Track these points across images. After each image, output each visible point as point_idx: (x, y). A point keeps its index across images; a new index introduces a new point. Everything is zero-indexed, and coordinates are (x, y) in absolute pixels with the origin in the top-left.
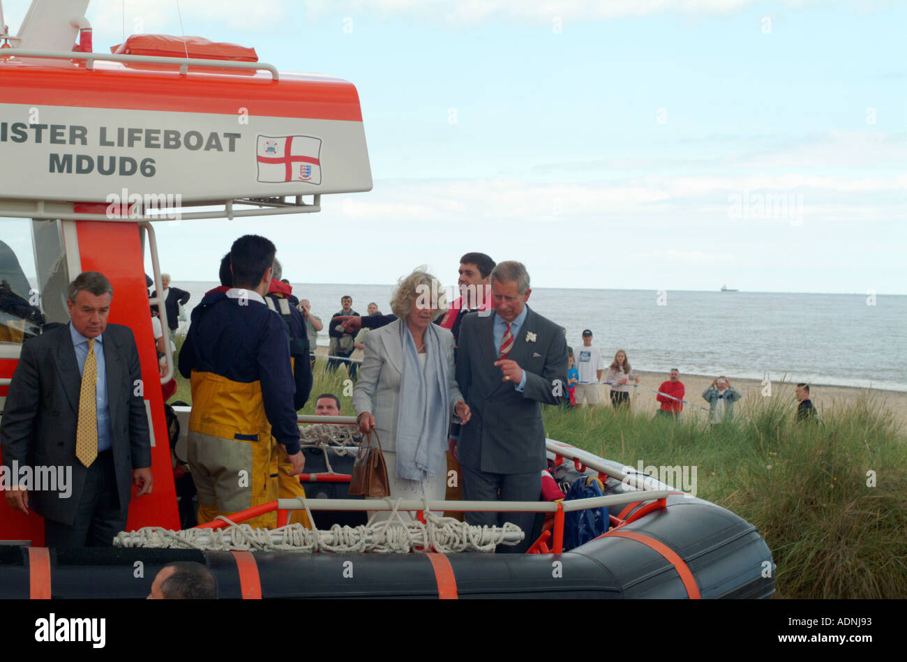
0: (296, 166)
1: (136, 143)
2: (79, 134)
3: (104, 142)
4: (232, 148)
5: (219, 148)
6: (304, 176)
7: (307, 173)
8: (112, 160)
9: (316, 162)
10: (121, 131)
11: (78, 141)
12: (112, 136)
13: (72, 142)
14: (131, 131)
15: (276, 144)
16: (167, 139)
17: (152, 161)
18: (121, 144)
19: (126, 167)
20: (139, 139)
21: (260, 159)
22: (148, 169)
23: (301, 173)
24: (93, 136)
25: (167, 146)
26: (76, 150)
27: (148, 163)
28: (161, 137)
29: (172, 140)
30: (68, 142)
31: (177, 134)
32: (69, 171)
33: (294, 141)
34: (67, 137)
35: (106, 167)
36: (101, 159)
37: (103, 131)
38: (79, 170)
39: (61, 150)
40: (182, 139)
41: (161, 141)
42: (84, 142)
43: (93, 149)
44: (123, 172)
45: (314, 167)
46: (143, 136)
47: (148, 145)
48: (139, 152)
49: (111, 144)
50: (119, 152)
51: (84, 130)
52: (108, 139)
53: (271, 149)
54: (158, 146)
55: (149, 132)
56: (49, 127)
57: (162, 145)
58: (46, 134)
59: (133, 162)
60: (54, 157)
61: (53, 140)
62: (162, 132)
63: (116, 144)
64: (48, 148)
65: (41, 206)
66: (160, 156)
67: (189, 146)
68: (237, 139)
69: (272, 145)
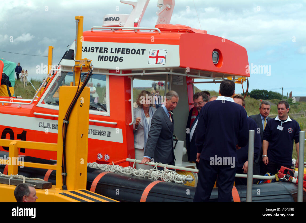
0: (159, 59)
1: (119, 52)
2: (106, 50)
3: (112, 52)
4: (143, 54)
5: (139, 53)
6: (161, 62)
7: (162, 61)
8: (113, 57)
9: (165, 58)
10: (116, 49)
11: (106, 52)
12: (114, 51)
13: (104, 52)
14: (119, 49)
15: (154, 52)
16: (127, 51)
17: (122, 57)
18: (115, 53)
19: (116, 59)
20: (120, 51)
21: (150, 57)
22: (121, 60)
23: (160, 61)
24: (109, 51)
25: (127, 53)
26: (104, 54)
27: (121, 58)
28: (125, 50)
29: (128, 51)
30: (103, 52)
31: (129, 49)
32: (102, 60)
33: (160, 51)
34: (103, 51)
35: (111, 59)
36: (110, 57)
37: (112, 49)
38: (105, 60)
39: (101, 54)
40: (130, 51)
41: (125, 52)
42: (107, 52)
43: (109, 54)
44: (115, 61)
45: (164, 59)
46: (121, 50)
47: (122, 53)
48: (119, 55)
49: (113, 53)
50: (114, 55)
51: (107, 49)
52: (113, 51)
53: (153, 54)
54: (124, 53)
55: (123, 49)
56: (99, 48)
57: (125, 53)
58: (99, 50)
59: (118, 57)
60: (99, 56)
61: (100, 52)
62: (126, 49)
63: (114, 53)
64: (99, 54)
65: (98, 71)
66: (125, 56)
67: (132, 53)
68: (144, 51)
69: (153, 53)
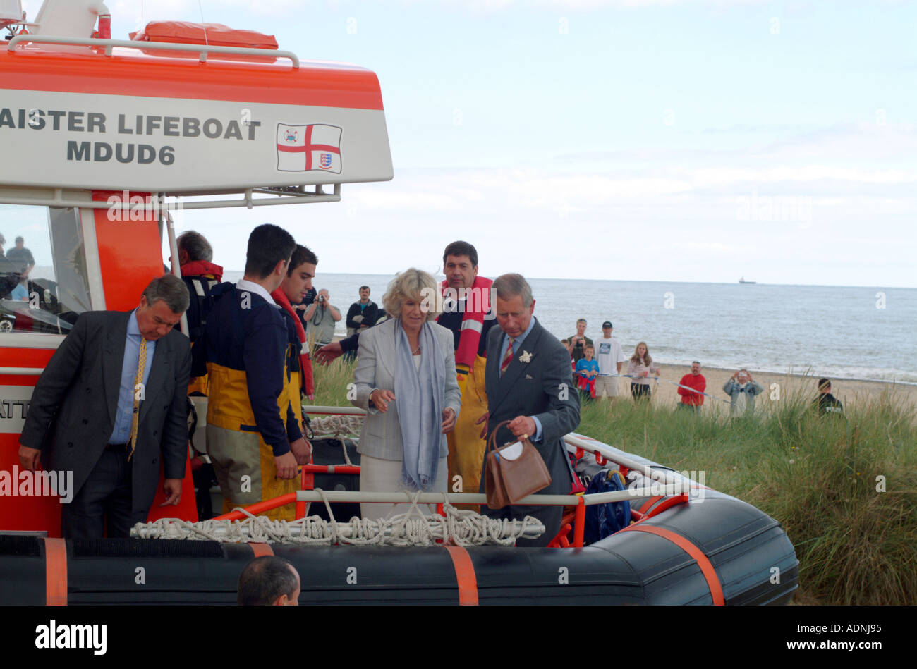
0: (316, 155)
1: (154, 130)
2: (97, 121)
3: (122, 130)
4: (252, 136)
5: (239, 136)
6: (324, 165)
7: (328, 162)
8: (131, 147)
9: (337, 150)
10: (140, 119)
11: (96, 128)
12: (130, 123)
13: (91, 129)
14: (150, 119)
15: (296, 132)
16: (186, 127)
17: (171, 149)
18: (139, 131)
19: (145, 155)
20: (158, 126)
21: (280, 148)
22: (167, 157)
23: (321, 161)
24: (111, 124)
25: (186, 134)
26: (94, 137)
27: (167, 151)
28: (180, 124)
29: (191, 128)
30: (86, 129)
31: (197, 122)
32: (87, 158)
33: (315, 129)
34: (85, 124)
35: (125, 155)
36: (119, 147)
37: (122, 118)
38: (98, 158)
39: (79, 138)
40: (201, 127)
41: (180, 129)
42: (102, 129)
43: (111, 136)
44: (141, 160)
45: (334, 156)
46: (162, 123)
47: (167, 133)
48: (158, 140)
49: (130, 131)
50: (137, 140)
51: (102, 118)
52: (127, 127)
53: (291, 138)
54: (177, 134)
55: (168, 120)
56: (67, 114)
57: (181, 133)
58: (64, 121)
59: (152, 150)
60: (72, 145)
61: (71, 128)
62: (181, 120)
63: (135, 131)
64: (65, 135)
65: (59, 194)
66: (179, 144)
67: (208, 134)
68: (257, 128)
69: (292, 134)
